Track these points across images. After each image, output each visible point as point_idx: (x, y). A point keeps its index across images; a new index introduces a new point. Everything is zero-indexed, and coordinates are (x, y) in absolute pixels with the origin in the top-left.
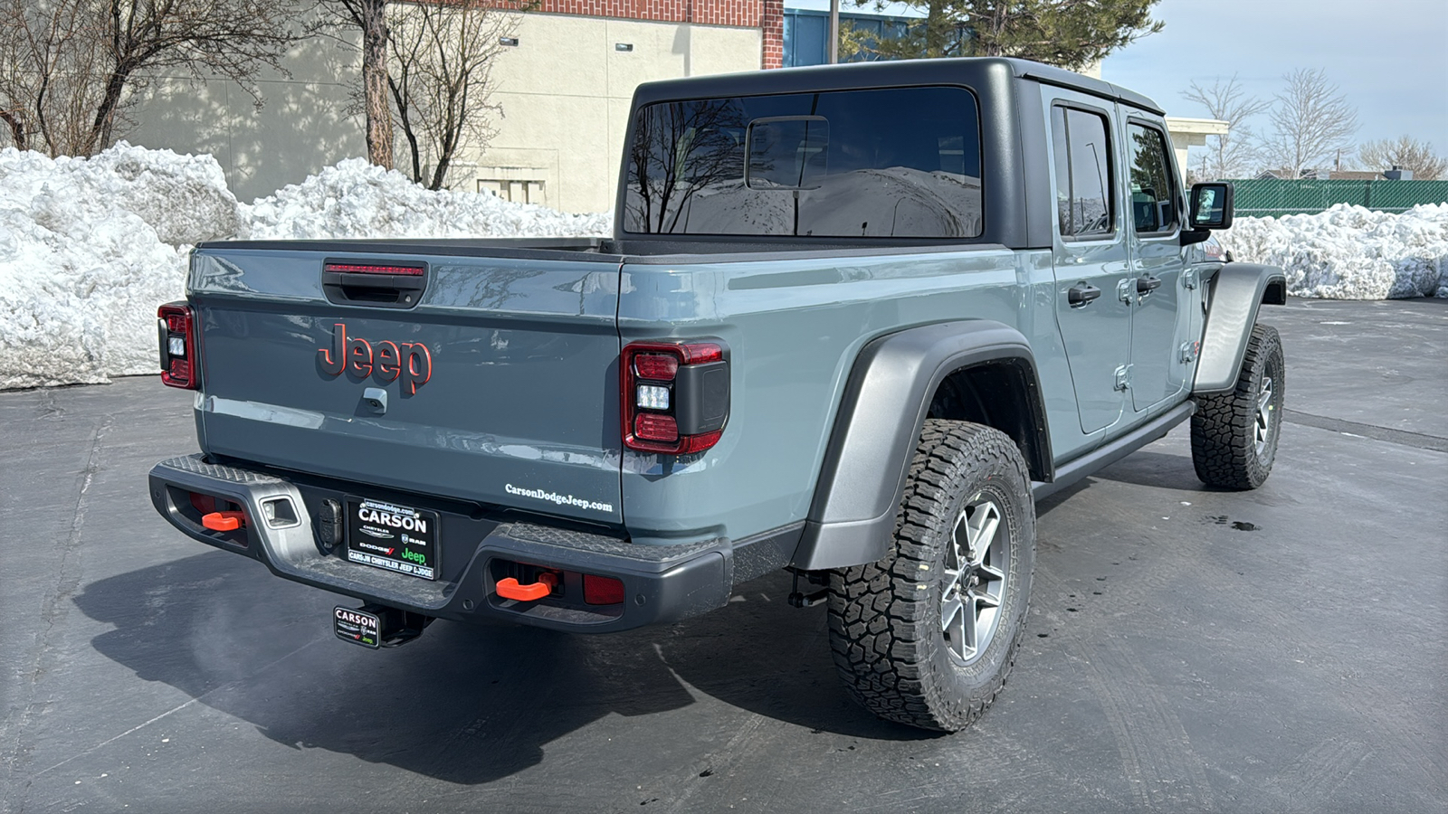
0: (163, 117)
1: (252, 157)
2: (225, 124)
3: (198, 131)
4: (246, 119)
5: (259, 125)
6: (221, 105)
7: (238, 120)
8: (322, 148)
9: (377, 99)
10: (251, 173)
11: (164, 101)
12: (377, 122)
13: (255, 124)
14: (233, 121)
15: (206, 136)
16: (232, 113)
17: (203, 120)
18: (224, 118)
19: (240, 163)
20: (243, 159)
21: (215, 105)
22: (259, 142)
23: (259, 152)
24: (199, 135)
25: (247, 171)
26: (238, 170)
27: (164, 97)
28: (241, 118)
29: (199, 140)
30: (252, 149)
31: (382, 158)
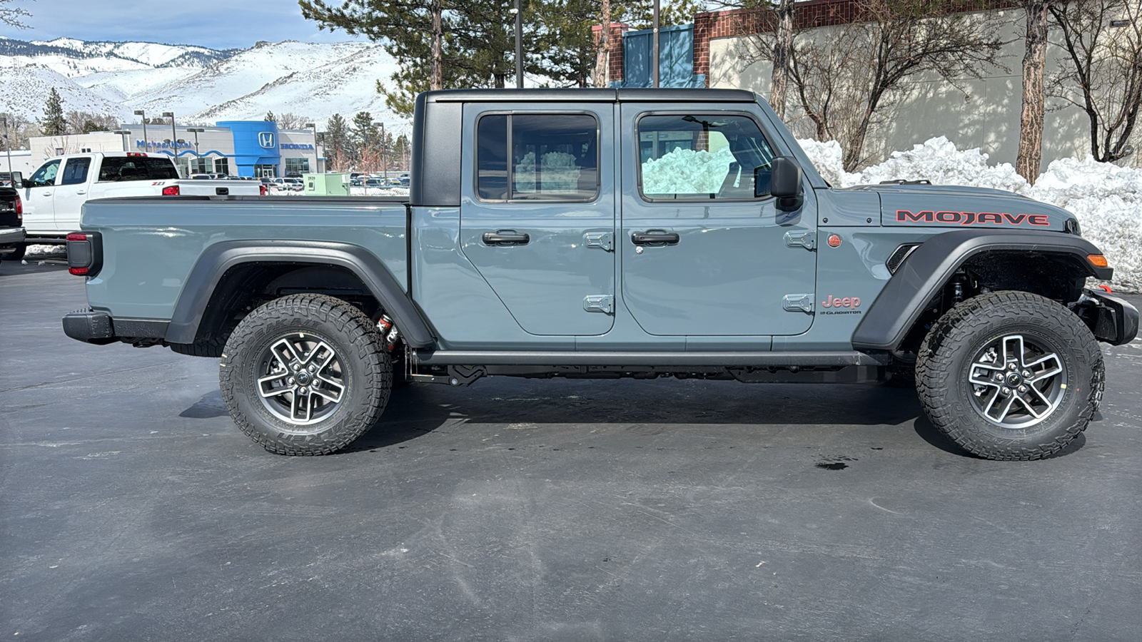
0: (938, 110)
1: (999, 135)
2: (982, 111)
3: (962, 118)
4: (998, 106)
5: (1007, 110)
6: (980, 98)
7: (992, 107)
8: (1056, 125)
9: (1031, 85)
10: (997, 148)
11: (940, 98)
12: (1029, 104)
13: (1004, 109)
14: (988, 109)
15: (967, 121)
16: (987, 103)
17: (966, 110)
18: (981, 107)
19: (990, 140)
20: (992, 137)
21: (976, 97)
22: (1006, 124)
23: (1005, 131)
24: (962, 121)
25: (994, 146)
26: (987, 146)
27: (940, 95)
28: (994, 106)
29: (961, 125)
30: (1000, 129)
31: (1029, 133)
